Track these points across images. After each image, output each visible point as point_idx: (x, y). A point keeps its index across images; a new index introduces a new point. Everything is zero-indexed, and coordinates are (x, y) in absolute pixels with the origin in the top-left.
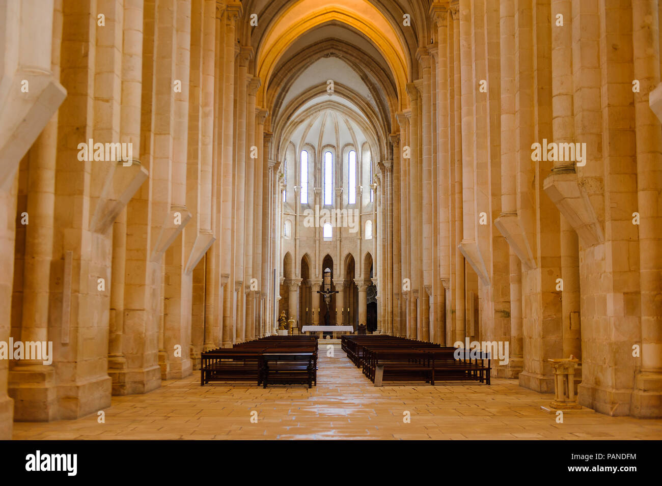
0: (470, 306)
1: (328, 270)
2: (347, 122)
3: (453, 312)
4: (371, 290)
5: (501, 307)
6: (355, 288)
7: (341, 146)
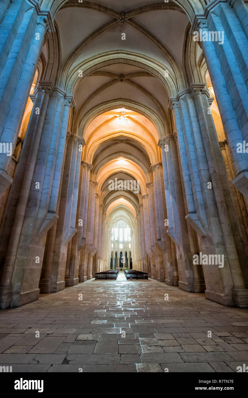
0: (149, 264)
1: (121, 255)
2: (125, 223)
3: (146, 265)
4: (131, 259)
5: (154, 264)
6: (127, 259)
7: (124, 227)
